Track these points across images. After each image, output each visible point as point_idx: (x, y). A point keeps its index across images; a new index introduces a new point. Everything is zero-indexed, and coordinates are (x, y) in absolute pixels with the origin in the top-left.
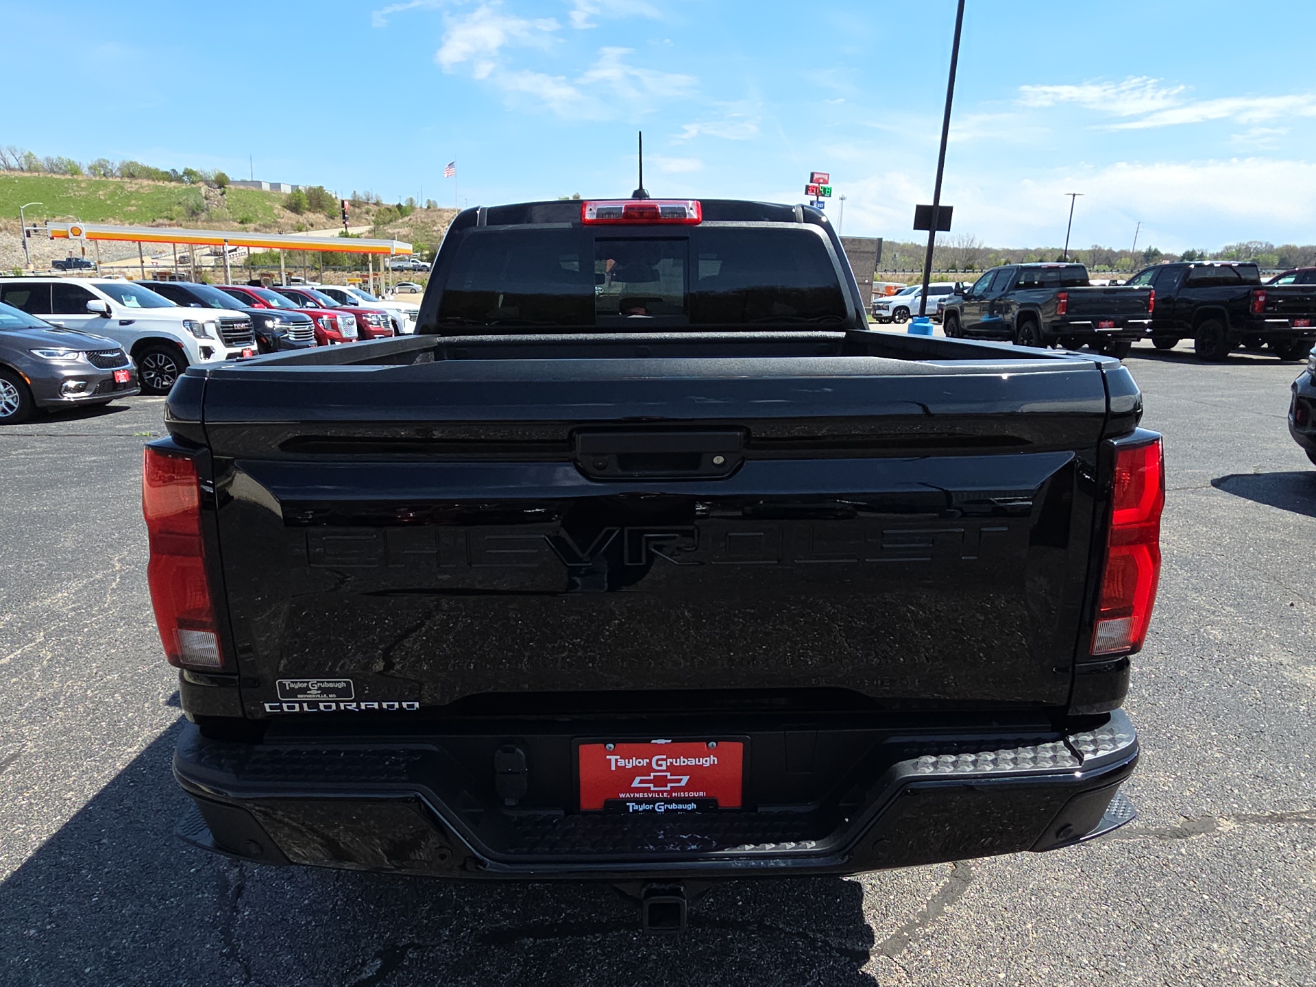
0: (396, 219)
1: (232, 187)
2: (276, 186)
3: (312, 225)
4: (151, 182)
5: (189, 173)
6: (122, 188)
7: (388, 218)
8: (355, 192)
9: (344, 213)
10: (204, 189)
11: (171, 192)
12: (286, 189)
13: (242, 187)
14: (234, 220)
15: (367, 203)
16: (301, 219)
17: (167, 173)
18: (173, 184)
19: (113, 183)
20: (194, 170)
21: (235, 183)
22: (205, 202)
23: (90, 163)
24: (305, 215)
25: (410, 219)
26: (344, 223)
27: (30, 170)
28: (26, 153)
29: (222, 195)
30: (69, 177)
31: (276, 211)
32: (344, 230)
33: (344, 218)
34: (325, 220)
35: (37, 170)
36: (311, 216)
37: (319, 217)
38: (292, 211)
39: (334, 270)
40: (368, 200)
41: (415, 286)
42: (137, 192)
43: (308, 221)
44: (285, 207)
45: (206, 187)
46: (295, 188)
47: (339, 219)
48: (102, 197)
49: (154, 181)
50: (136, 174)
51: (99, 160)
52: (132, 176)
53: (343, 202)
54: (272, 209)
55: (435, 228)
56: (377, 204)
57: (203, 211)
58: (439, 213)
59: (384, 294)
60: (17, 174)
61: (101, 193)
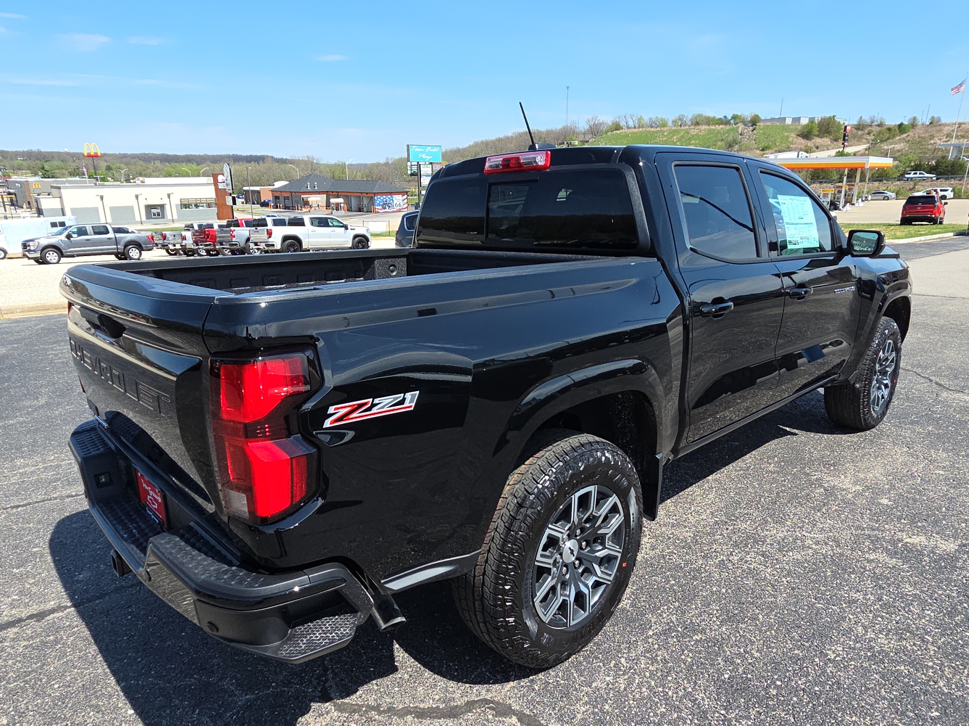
0: (894, 136)
1: (762, 124)
2: (797, 120)
3: (817, 148)
4: (707, 127)
5: (735, 117)
6: (688, 133)
7: (887, 135)
8: (861, 117)
9: (845, 136)
10: (741, 127)
11: (719, 132)
12: (804, 121)
13: (768, 124)
14: (758, 149)
15: (871, 126)
16: (810, 144)
17: (721, 119)
18: (721, 126)
19: (683, 130)
20: (739, 114)
21: (766, 120)
22: (740, 137)
23: (674, 119)
24: (813, 141)
25: (908, 136)
26: (843, 144)
27: (639, 127)
28: (639, 117)
29: (752, 131)
30: (659, 129)
31: (790, 139)
32: (841, 150)
33: (844, 140)
34: (829, 143)
35: (643, 127)
36: (818, 141)
37: (826, 141)
38: (803, 138)
39: (821, 183)
40: (872, 122)
41: (889, 194)
42: (697, 134)
43: (814, 145)
44: (799, 135)
45: (743, 126)
46: (812, 121)
47: (841, 141)
48: (675, 141)
49: (709, 125)
50: (700, 122)
51: (679, 116)
52: (697, 124)
53: (846, 127)
54: (788, 137)
55: (932, 142)
56: (880, 125)
57: (736, 144)
58: (939, 128)
59: (854, 201)
60: (631, 130)
61: (675, 137)
